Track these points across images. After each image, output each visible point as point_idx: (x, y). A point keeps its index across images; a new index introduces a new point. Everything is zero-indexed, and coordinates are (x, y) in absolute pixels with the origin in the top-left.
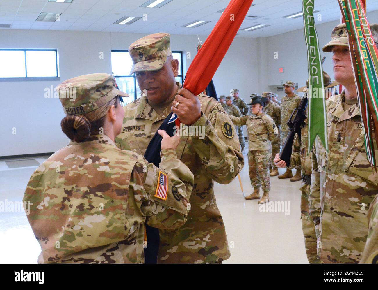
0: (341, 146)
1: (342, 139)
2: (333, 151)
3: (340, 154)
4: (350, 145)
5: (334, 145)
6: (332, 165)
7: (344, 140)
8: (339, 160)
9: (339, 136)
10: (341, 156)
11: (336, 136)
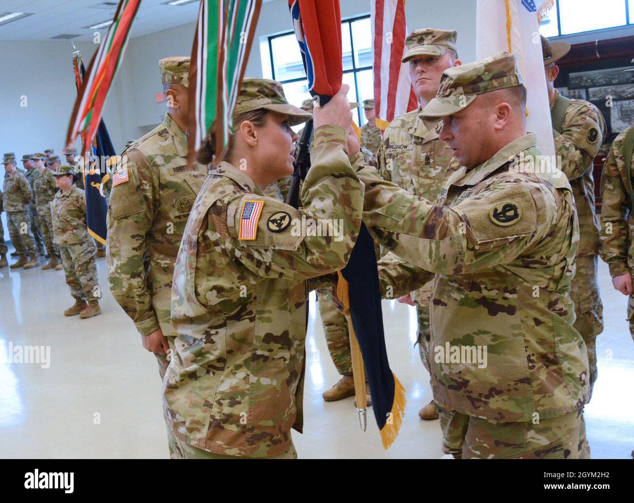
0: (432, 170)
1: (431, 161)
2: (422, 177)
3: (430, 178)
4: (444, 167)
5: (422, 170)
6: (424, 193)
7: (434, 162)
8: (430, 185)
9: (427, 158)
10: (432, 181)
11: (423, 159)
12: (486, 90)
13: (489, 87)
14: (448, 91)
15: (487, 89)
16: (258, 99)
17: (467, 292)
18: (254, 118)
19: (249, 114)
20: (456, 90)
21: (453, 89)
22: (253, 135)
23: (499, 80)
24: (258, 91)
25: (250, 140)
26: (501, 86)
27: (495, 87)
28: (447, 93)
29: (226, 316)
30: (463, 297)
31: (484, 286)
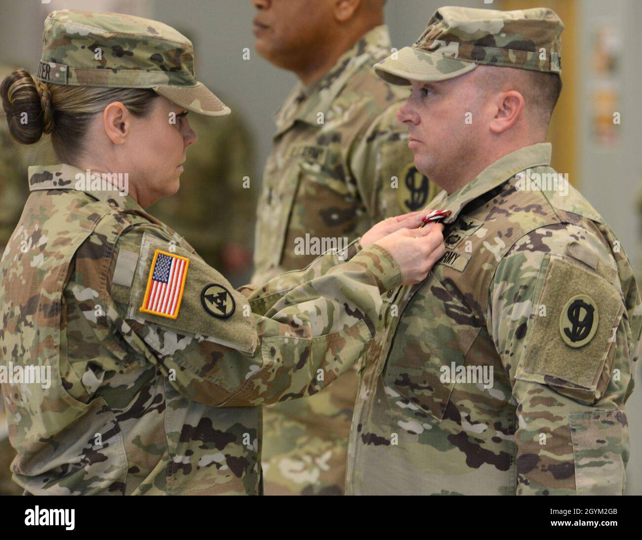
12: (493, 62)
13: (499, 59)
14: (436, 43)
15: (496, 61)
16: (148, 71)
17: (436, 419)
18: (133, 100)
19: (125, 92)
20: (447, 45)
21: (443, 43)
22: (122, 127)
23: (519, 53)
24: (152, 59)
25: (115, 134)
26: (520, 63)
27: (510, 62)
28: (432, 46)
29: (117, 414)
30: (428, 427)
31: (466, 415)
